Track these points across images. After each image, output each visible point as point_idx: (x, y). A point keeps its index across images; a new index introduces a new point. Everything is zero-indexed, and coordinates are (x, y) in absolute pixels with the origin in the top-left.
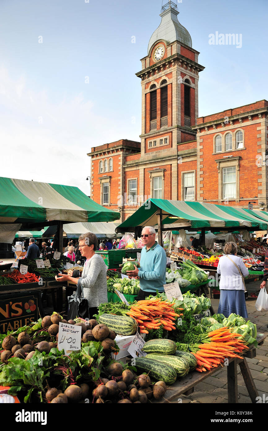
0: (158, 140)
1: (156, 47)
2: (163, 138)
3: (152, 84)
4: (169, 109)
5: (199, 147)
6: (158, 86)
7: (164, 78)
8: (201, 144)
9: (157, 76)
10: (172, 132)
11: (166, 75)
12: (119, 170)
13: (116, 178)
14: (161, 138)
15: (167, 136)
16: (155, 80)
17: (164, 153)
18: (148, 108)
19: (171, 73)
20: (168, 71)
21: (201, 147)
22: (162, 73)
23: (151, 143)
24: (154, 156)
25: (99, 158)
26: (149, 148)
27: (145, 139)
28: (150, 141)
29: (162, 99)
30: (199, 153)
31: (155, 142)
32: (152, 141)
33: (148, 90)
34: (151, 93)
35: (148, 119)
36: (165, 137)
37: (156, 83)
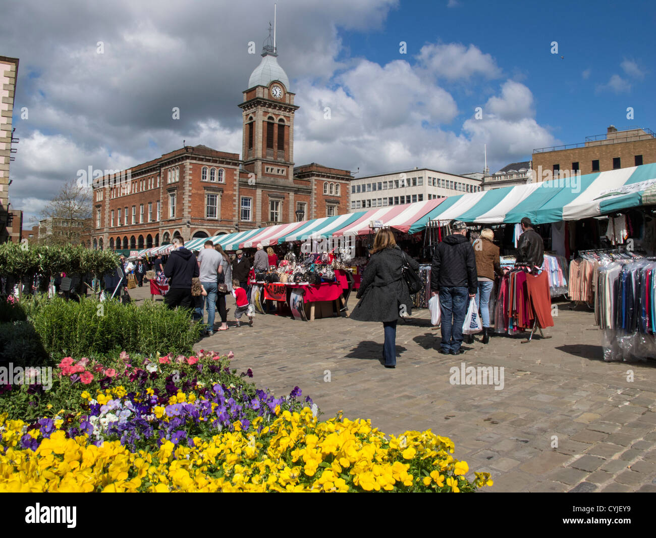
0: (276, 168)
1: (275, 85)
2: (281, 169)
3: (270, 115)
4: (286, 147)
5: (314, 187)
6: (276, 121)
7: (282, 117)
8: (315, 185)
9: (277, 112)
10: (289, 167)
11: (284, 116)
12: (235, 185)
13: (231, 192)
14: (279, 168)
15: (285, 169)
16: (274, 114)
17: (282, 182)
18: (266, 136)
19: (289, 117)
20: (287, 114)
21: (316, 187)
22: (282, 113)
23: (267, 169)
24: (272, 182)
25: (204, 163)
26: (266, 172)
27: (262, 163)
28: (268, 167)
29: (279, 134)
30: (314, 191)
31: (272, 169)
32: (270, 167)
33: (266, 119)
34: (268, 123)
35: (265, 145)
36: (283, 169)
37: (273, 116)
